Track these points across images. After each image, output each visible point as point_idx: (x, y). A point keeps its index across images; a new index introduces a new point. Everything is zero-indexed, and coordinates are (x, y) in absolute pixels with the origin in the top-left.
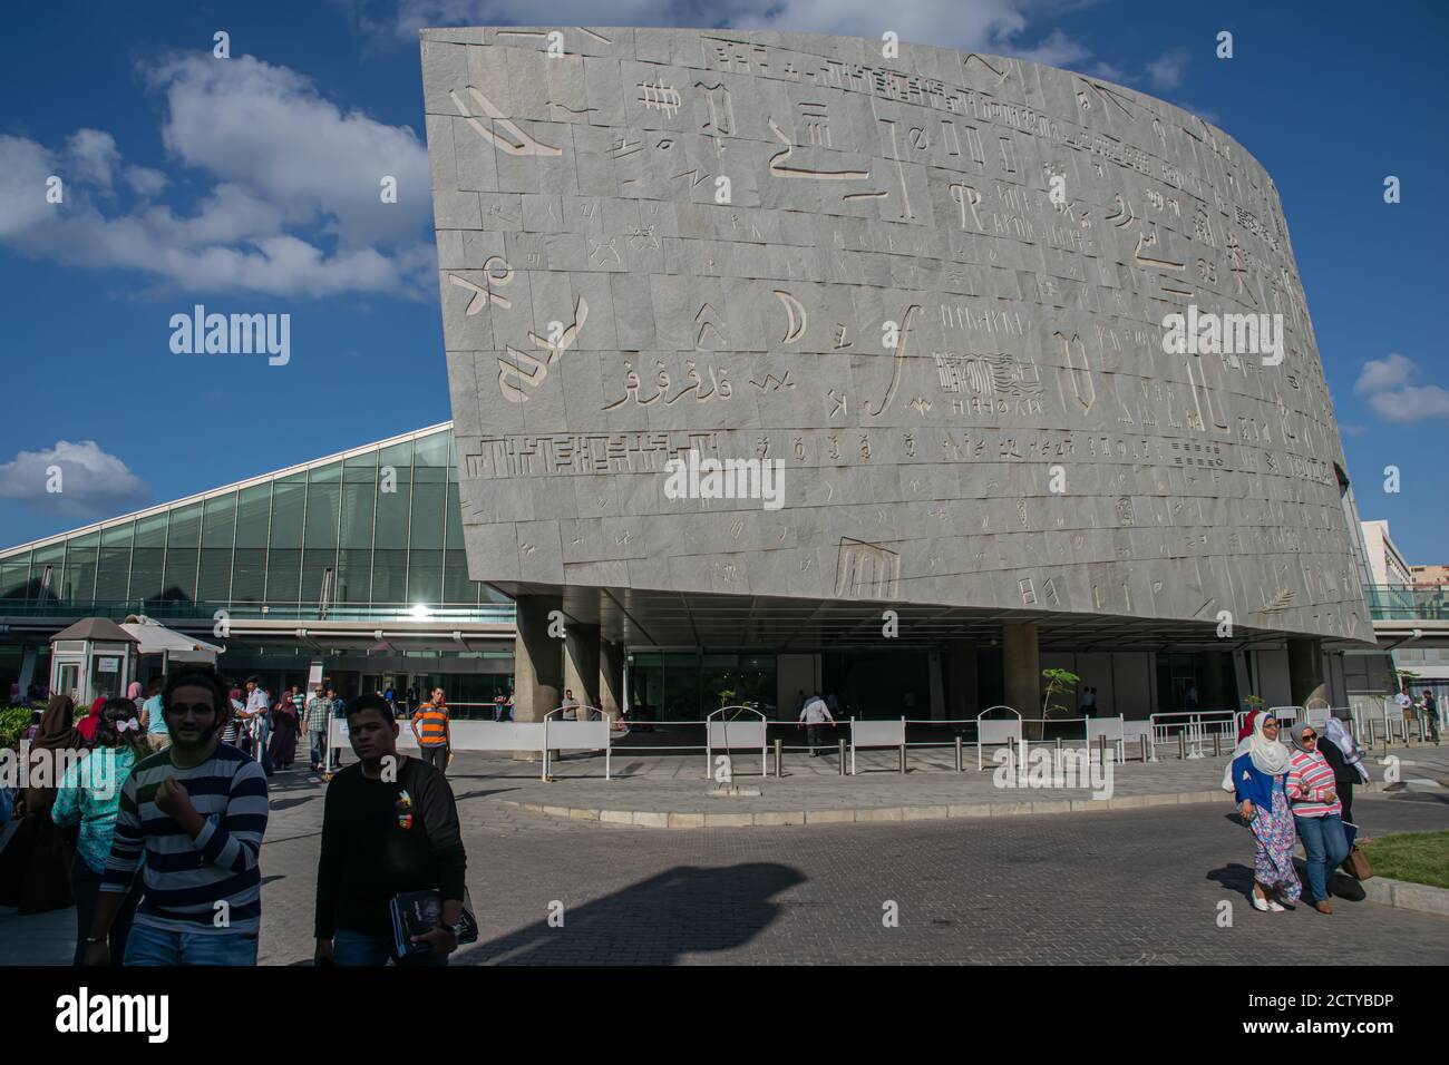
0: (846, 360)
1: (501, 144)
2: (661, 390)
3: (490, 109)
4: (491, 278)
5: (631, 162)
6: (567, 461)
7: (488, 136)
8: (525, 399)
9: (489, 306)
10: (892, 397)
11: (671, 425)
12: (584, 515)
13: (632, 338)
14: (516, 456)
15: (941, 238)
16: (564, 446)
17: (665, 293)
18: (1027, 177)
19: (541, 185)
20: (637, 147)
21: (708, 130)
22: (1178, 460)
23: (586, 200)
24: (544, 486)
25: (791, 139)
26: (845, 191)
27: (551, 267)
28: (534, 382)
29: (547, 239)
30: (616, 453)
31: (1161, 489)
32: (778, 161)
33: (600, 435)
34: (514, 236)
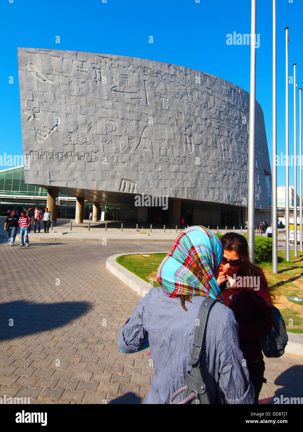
0: (127, 138)
1: (39, 79)
2: (78, 142)
3: (36, 70)
4: (35, 113)
5: (74, 86)
6: (52, 157)
7: (36, 77)
8: (42, 142)
9: (33, 120)
10: (138, 147)
11: (80, 150)
12: (55, 170)
13: (71, 129)
14: (39, 156)
15: (156, 110)
16: (51, 154)
17: (81, 118)
18: (182, 96)
19: (49, 91)
20: (76, 82)
21: (95, 80)
22: (215, 165)
23: (61, 95)
24: (46, 163)
25: (118, 83)
26: (131, 97)
27: (51, 111)
28: (45, 138)
29: (51, 104)
30: (65, 156)
31: (209, 172)
32: (114, 89)
33: (61, 152)
34: (41, 103)
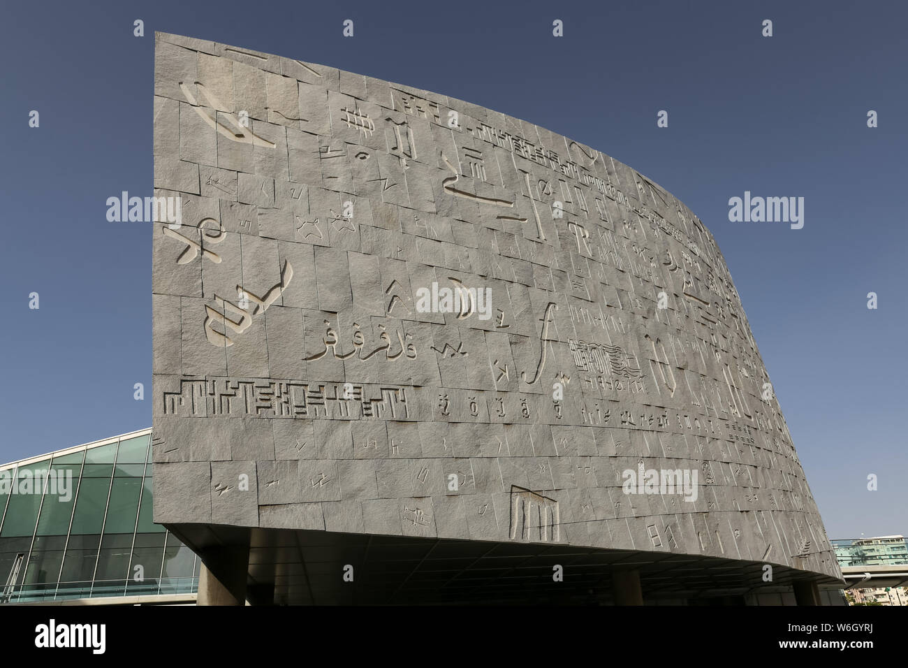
0: (506, 338)
1: (221, 130)
2: (357, 348)
3: (214, 103)
4: (205, 237)
5: (333, 164)
6: (268, 404)
7: (212, 124)
8: (229, 344)
9: (199, 260)
10: (541, 370)
11: (364, 378)
12: (281, 457)
13: (333, 300)
14: (217, 397)
15: (565, 257)
16: (264, 391)
17: (361, 267)
18: (615, 227)
19: (256, 168)
20: (339, 153)
21: (395, 152)
22: (731, 436)
23: (295, 186)
24: (242, 428)
25: (458, 170)
26: (498, 213)
27: (261, 234)
28: (240, 330)
29: (259, 211)
30: (313, 401)
31: (725, 457)
32: (448, 183)
33: (300, 382)
34: (229, 205)
